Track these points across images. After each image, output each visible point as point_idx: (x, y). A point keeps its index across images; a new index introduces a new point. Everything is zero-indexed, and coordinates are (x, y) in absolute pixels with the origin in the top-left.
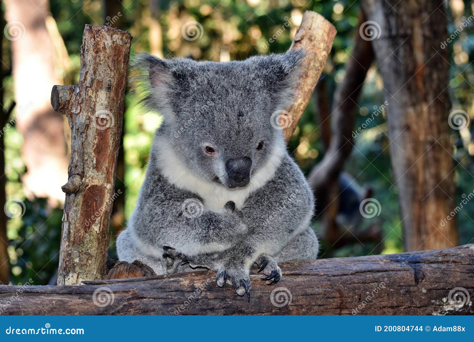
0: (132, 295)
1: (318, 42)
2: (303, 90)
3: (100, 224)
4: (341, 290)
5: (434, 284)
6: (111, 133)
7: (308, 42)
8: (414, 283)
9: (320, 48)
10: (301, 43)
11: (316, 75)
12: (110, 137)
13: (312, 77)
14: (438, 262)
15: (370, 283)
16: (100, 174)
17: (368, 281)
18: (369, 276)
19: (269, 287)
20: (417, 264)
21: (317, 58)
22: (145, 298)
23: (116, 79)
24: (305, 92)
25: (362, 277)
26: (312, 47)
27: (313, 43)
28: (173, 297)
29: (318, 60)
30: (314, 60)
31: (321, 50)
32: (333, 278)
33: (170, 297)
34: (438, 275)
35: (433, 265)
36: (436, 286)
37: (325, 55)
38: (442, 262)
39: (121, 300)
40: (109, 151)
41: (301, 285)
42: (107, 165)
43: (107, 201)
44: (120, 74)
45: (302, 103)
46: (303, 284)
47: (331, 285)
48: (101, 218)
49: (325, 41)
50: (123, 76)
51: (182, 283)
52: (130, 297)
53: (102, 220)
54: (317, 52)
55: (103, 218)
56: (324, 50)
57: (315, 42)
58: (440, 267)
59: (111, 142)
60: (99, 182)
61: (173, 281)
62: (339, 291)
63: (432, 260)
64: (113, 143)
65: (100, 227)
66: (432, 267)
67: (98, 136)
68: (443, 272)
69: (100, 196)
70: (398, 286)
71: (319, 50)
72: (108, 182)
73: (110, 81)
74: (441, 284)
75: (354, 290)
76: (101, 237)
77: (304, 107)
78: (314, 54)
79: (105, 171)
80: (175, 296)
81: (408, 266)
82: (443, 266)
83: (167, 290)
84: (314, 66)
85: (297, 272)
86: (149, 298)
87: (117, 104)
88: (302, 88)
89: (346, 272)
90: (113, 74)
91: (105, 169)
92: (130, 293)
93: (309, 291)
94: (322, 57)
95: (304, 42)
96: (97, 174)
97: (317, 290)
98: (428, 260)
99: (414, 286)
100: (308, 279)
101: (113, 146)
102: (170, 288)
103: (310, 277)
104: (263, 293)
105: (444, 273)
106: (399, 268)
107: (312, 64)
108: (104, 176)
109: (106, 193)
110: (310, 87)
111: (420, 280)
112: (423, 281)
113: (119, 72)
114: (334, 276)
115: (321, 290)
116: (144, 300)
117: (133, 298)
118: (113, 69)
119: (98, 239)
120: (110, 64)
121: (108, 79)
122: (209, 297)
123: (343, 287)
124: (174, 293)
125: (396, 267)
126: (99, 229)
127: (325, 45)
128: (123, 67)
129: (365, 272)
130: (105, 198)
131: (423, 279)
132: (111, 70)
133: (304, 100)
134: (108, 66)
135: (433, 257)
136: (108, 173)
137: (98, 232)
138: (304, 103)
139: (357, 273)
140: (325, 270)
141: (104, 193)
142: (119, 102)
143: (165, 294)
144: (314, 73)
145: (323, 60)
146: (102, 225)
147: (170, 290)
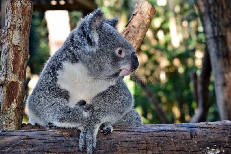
0: (26, 137)
1: (145, 15)
2: (136, 40)
3: (16, 103)
4: (147, 139)
5: (202, 139)
6: (21, 54)
7: (140, 14)
8: (190, 138)
9: (146, 18)
10: (136, 15)
11: (144, 32)
12: (21, 56)
13: (141, 33)
14: (204, 128)
15: (164, 137)
16: (15, 75)
17: (163, 136)
18: (164, 133)
19: (105, 136)
20: (192, 128)
21: (144, 23)
22: (34, 139)
23: (23, 25)
24: (137, 40)
25: (160, 133)
26: (142, 17)
27: (142, 15)
28: (49, 139)
29: (145, 24)
30: (142, 24)
31: (147, 19)
32: (142, 133)
33: (48, 139)
34: (205, 134)
35: (202, 129)
36: (203, 140)
37: (149, 22)
38: (207, 128)
39: (20, 139)
40: (21, 64)
41: (124, 136)
42: (19, 71)
43: (20, 90)
44: (25, 22)
45: (135, 47)
46: (125, 135)
47: (141, 137)
48: (17, 100)
49: (149, 14)
50: (28, 23)
51: (56, 132)
52: (25, 138)
53: (17, 101)
54: (145, 20)
55: (18, 100)
56: (148, 19)
57: (143, 15)
58: (206, 130)
59: (22, 58)
60: (15, 80)
61: (51, 131)
62: (146, 140)
63: (201, 127)
64: (22, 59)
65: (16, 105)
66: (201, 130)
67: (14, 55)
68: (207, 132)
69: (16, 88)
70: (181, 139)
71: (146, 19)
72: (21, 80)
73: (20, 25)
74: (206, 139)
75: (154, 140)
76: (17, 110)
77: (137, 48)
78: (142, 21)
79: (18, 74)
80: (51, 138)
81: (187, 129)
82: (208, 130)
83: (47, 135)
84: (142, 27)
85: (123, 129)
86: (36, 139)
87: (24, 38)
88: (135, 38)
89: (151, 131)
90: (22, 22)
91: (18, 73)
92: (26, 136)
93: (128, 139)
94: (147, 22)
95: (138, 15)
96: (14, 75)
97: (132, 139)
98: (199, 127)
99: (190, 139)
100: (128, 133)
101: (22, 61)
102: (48, 134)
103: (130, 132)
104: (102, 139)
105: (207, 134)
106: (182, 130)
107: (141, 26)
108: (18, 77)
109: (19, 86)
110: (140, 38)
111: (194, 136)
112: (195, 137)
113: (25, 21)
114: (144, 132)
115: (135, 139)
116: (33, 140)
117: (26, 139)
118: (21, 19)
119: (15, 111)
120: (20, 16)
121: (19, 24)
122: (70, 140)
123: (148, 138)
124: (50, 137)
125: (180, 129)
126: (16, 106)
127: (149, 16)
128: (28, 18)
129: (162, 131)
130: (19, 89)
131: (195, 136)
132: (20, 20)
133: (137, 45)
134: (19, 17)
135: (202, 125)
136: (20, 75)
137: (15, 107)
138: (137, 47)
139: (157, 131)
140: (139, 129)
141: (18, 86)
142: (26, 37)
143: (45, 137)
144: (142, 31)
145: (148, 24)
146: (17, 104)
147: (48, 136)
